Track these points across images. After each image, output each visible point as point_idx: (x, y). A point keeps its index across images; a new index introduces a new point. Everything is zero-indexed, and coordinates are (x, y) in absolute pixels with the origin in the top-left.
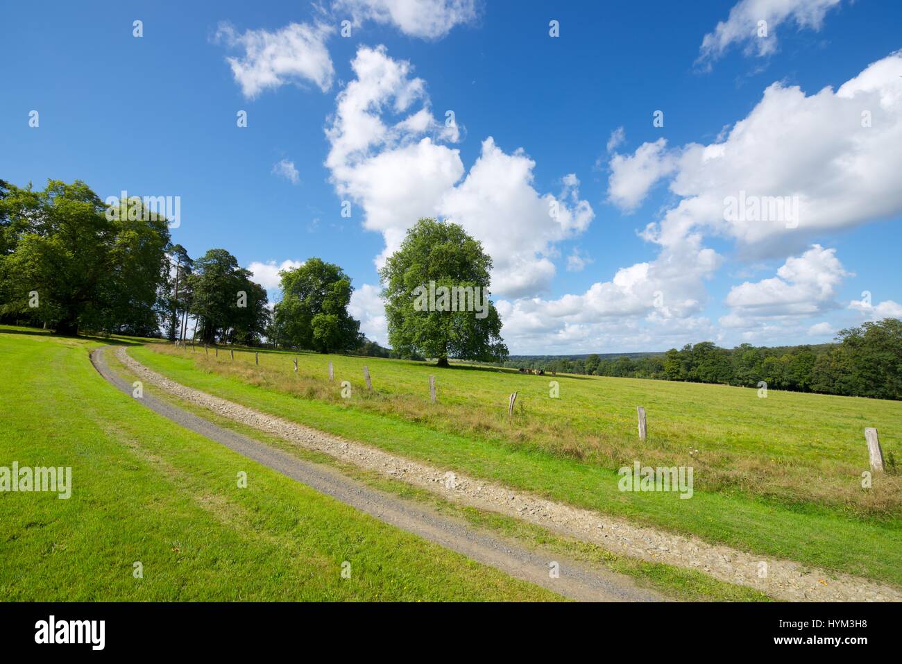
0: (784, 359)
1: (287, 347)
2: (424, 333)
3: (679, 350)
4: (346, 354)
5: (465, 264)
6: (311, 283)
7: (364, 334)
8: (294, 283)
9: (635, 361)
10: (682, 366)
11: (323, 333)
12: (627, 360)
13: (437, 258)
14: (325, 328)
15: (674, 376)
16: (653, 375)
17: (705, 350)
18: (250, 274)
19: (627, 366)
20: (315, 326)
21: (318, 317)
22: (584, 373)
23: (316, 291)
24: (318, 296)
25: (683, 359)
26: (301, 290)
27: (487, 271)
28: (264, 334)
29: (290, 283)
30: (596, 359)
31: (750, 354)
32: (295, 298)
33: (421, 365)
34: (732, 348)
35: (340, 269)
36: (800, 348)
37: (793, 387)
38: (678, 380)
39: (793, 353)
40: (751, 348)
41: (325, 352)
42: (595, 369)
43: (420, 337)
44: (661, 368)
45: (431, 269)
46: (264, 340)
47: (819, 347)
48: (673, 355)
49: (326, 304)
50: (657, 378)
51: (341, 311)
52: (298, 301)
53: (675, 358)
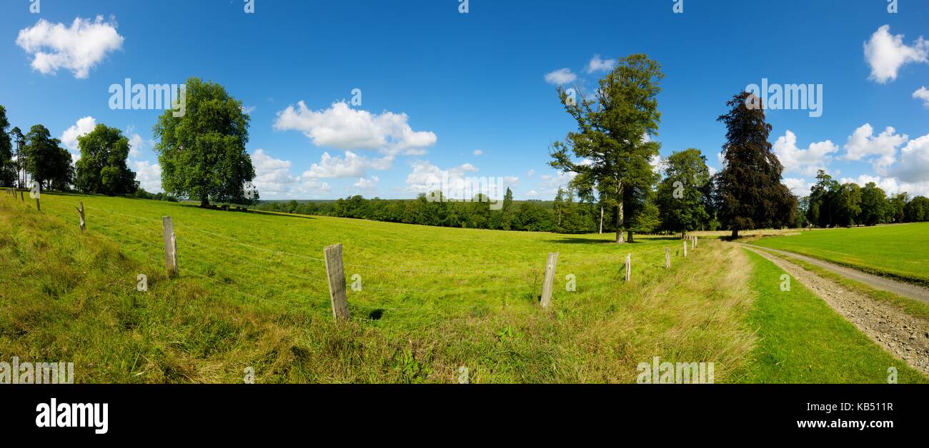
0: (393, 206)
1: (86, 192)
2: (194, 180)
3: (344, 199)
4: (125, 196)
5: (227, 121)
6: (99, 144)
7: (139, 182)
8: (88, 145)
9: (317, 205)
10: (345, 208)
11: (108, 181)
12: (313, 204)
13: (205, 114)
14: (110, 176)
15: (340, 215)
16: (328, 214)
17: (358, 201)
18: (59, 142)
19: (314, 208)
20: (103, 176)
21: (105, 169)
22: (287, 212)
23: (103, 150)
24: (105, 155)
25: (346, 204)
26: (92, 149)
27: (245, 128)
28: (72, 183)
29: (84, 145)
30: (294, 203)
31: (379, 203)
32: (89, 156)
33: (174, 205)
34: (370, 199)
35: (121, 132)
36: (400, 201)
37: (395, 221)
38: (342, 217)
39: (398, 204)
40: (379, 200)
41: (111, 194)
42: (294, 210)
43: (190, 183)
44: (333, 210)
45: (199, 124)
46: (72, 187)
47: (408, 201)
48: (341, 202)
49: (111, 159)
50: (330, 215)
51: (121, 164)
52: (91, 158)
53: (342, 204)
